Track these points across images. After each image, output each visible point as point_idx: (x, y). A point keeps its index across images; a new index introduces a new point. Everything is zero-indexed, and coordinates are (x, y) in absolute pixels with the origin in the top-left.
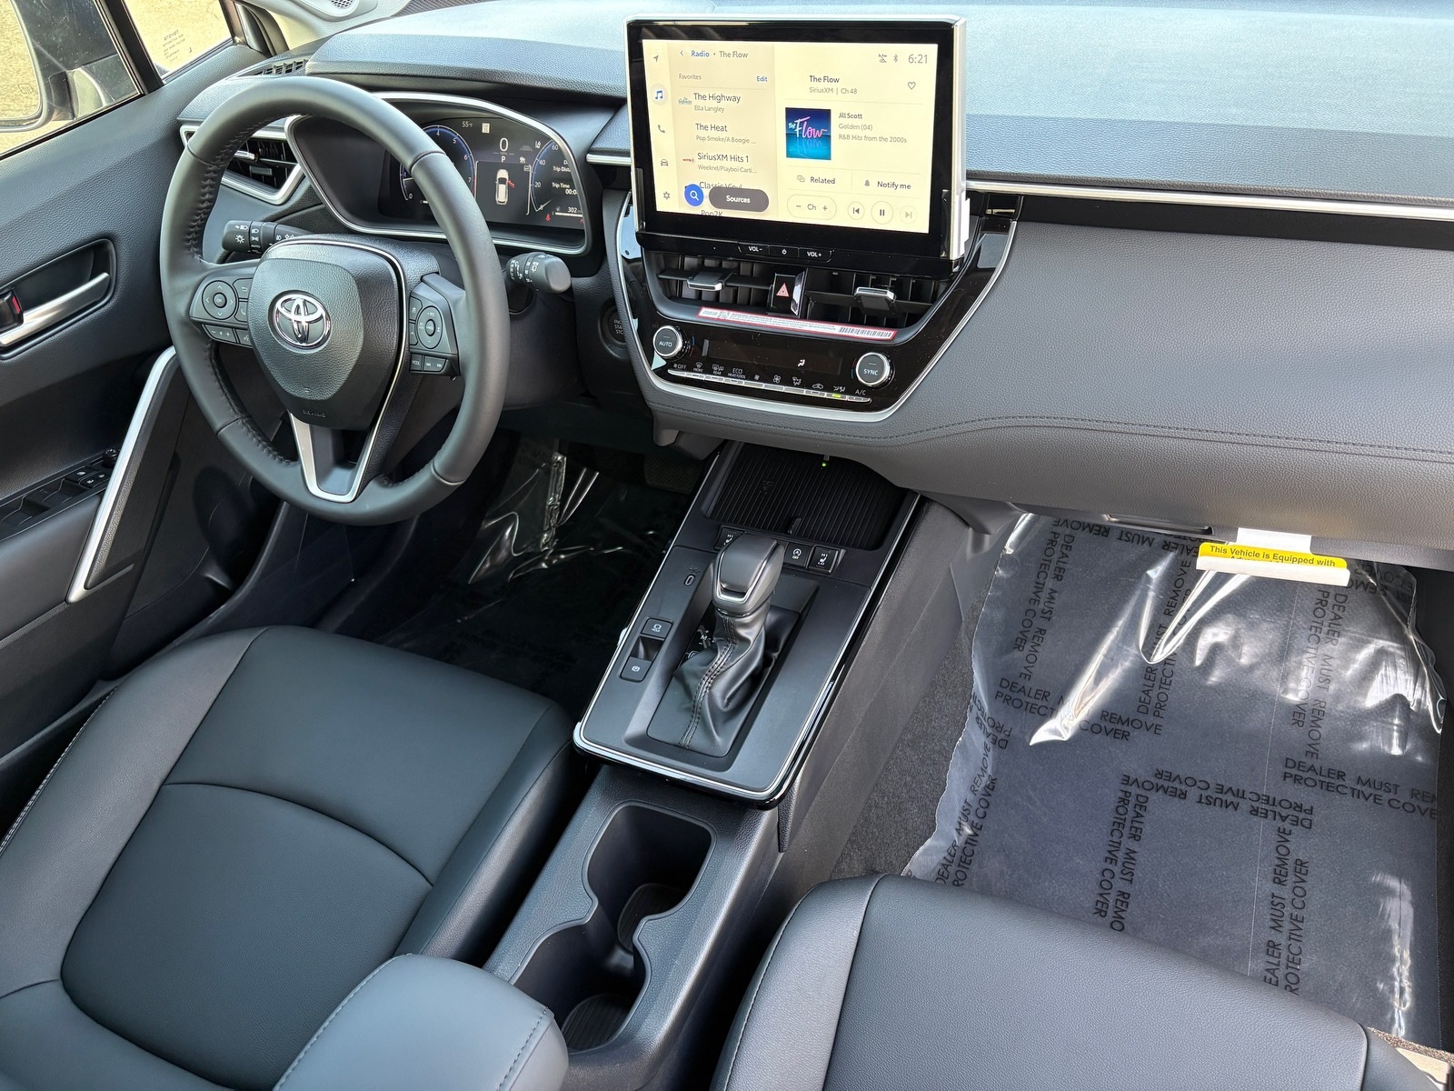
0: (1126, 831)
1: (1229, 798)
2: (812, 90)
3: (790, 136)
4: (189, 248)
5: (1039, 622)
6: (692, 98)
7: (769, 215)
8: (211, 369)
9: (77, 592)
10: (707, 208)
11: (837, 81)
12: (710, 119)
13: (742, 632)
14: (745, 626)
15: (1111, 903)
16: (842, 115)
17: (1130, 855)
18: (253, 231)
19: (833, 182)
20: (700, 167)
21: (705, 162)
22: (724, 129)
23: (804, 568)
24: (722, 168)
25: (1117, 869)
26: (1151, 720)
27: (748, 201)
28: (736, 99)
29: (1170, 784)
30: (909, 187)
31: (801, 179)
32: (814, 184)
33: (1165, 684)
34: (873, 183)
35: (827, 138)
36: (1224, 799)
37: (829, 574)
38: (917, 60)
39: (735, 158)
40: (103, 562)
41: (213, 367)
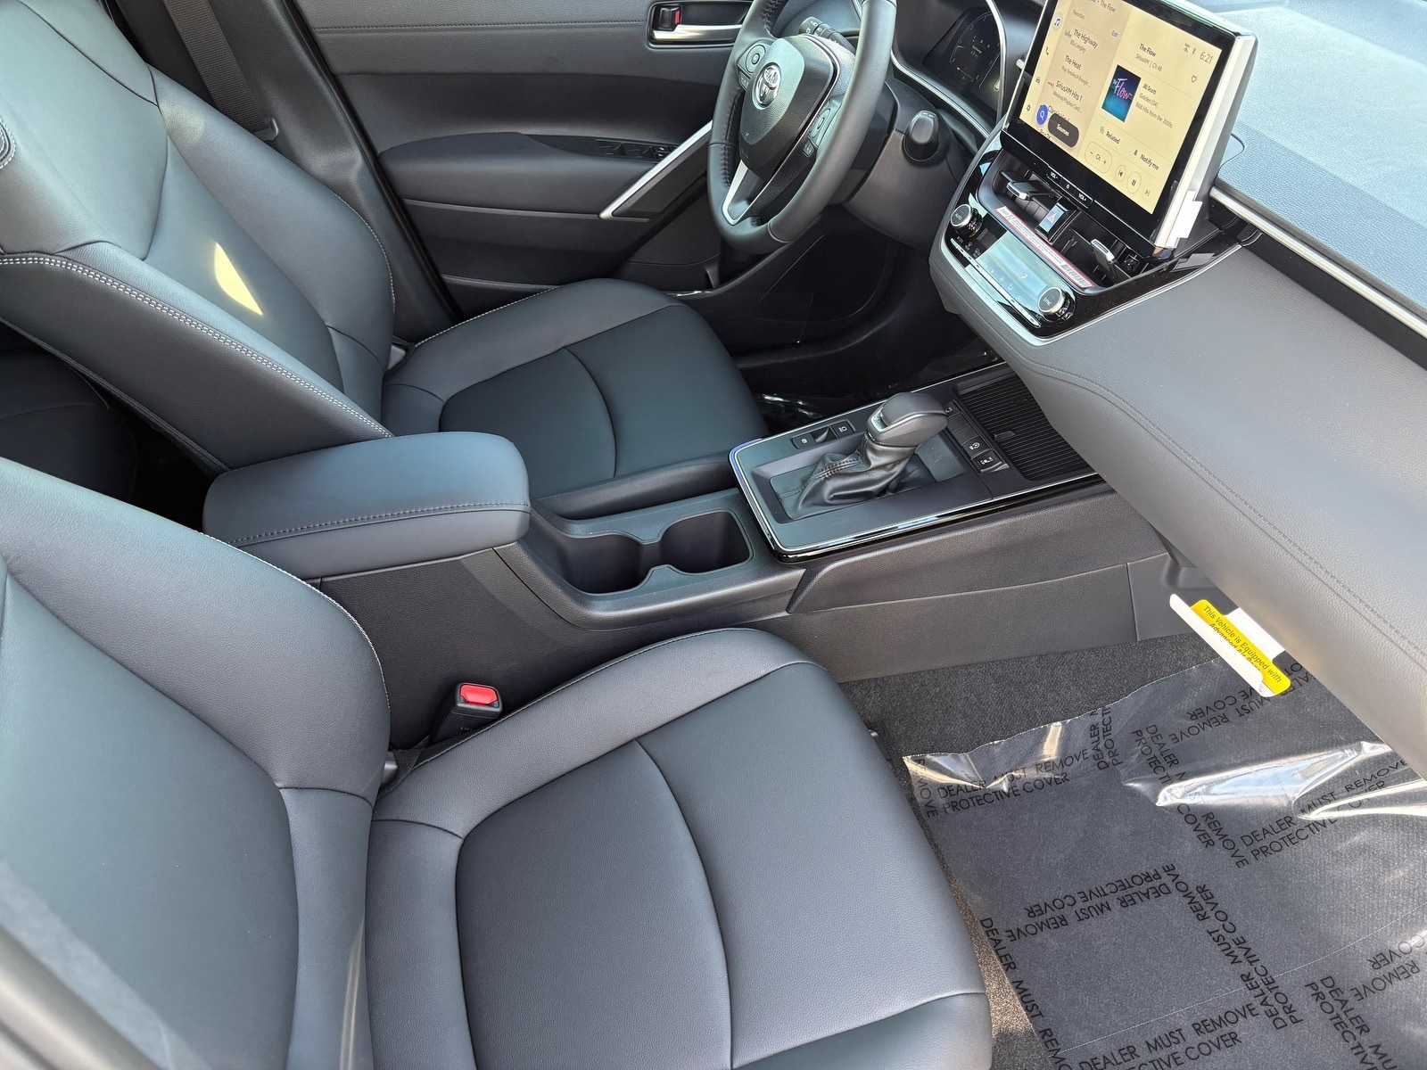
0: (1121, 894)
1: (1240, 953)
2: (1138, 57)
3: (1111, 90)
4: (763, 17)
5: (1231, 712)
6: (1072, 33)
7: (1073, 152)
8: (731, 104)
9: (607, 214)
10: (1044, 130)
11: (1154, 55)
12: (1076, 56)
13: (870, 455)
14: (875, 451)
15: (1049, 915)
16: (1145, 86)
17: (1104, 908)
18: (818, 29)
19: (1117, 141)
20: (1055, 94)
21: (1059, 91)
22: (1078, 66)
23: (970, 458)
24: (1065, 99)
25: (1080, 904)
26: (1243, 850)
27: (1067, 133)
28: (1095, 44)
29: (1201, 902)
30: (1157, 168)
31: (1102, 130)
32: (1107, 137)
33: (1291, 839)
34: (1139, 155)
35: (1129, 101)
36: (1232, 949)
37: (980, 472)
38: (1205, 58)
39: (1075, 95)
40: (630, 205)
41: (734, 104)
